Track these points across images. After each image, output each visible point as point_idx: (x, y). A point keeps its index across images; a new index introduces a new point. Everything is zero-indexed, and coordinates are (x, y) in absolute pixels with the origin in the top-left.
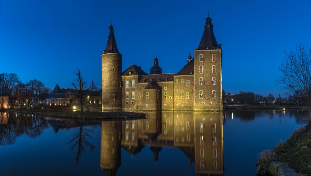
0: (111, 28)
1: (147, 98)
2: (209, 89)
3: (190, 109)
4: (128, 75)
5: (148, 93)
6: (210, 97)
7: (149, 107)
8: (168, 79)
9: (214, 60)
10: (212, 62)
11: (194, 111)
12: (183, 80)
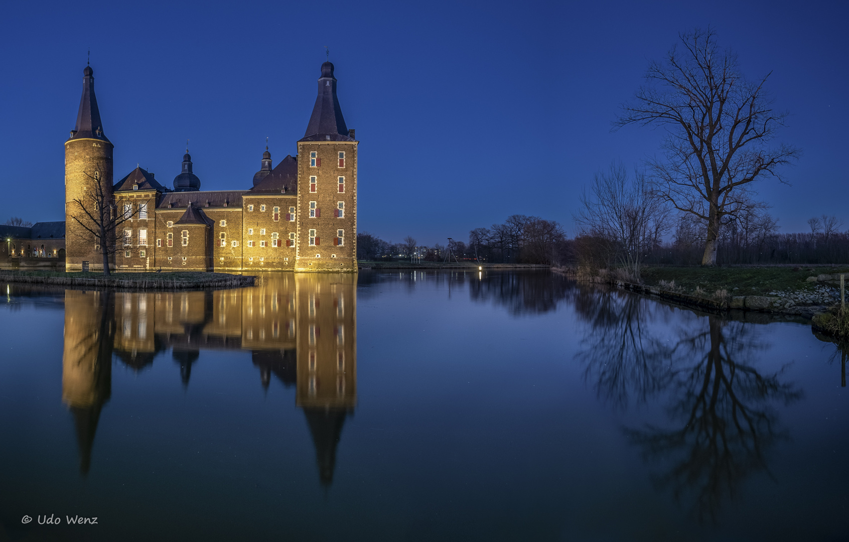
0: (89, 72)
1: (185, 243)
2: (330, 226)
3: (280, 269)
4: (130, 190)
5: (188, 232)
6: (332, 244)
7: (189, 263)
8: (228, 203)
9: (341, 165)
10: (338, 170)
11: (297, 272)
12: (263, 205)
